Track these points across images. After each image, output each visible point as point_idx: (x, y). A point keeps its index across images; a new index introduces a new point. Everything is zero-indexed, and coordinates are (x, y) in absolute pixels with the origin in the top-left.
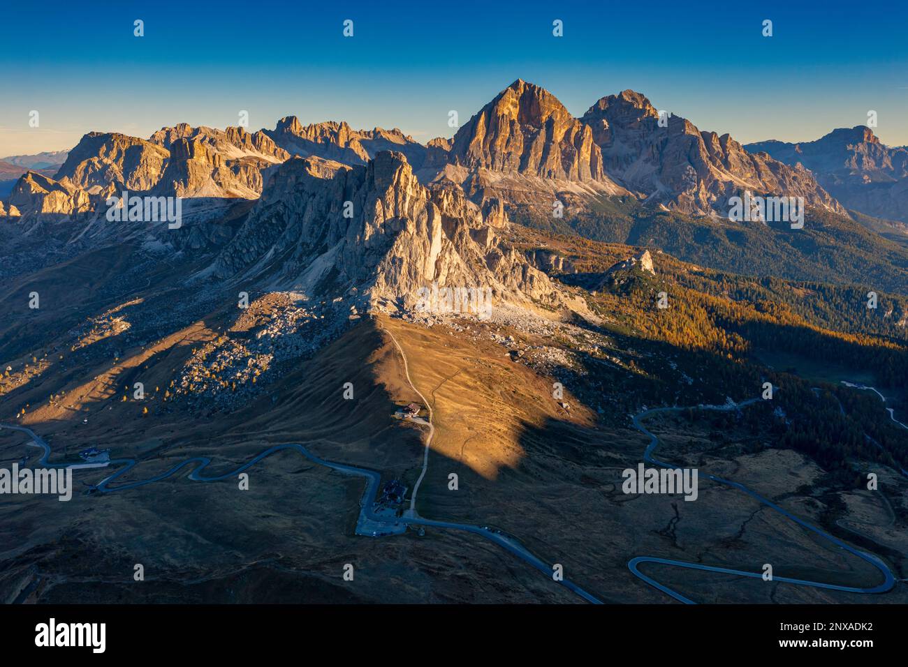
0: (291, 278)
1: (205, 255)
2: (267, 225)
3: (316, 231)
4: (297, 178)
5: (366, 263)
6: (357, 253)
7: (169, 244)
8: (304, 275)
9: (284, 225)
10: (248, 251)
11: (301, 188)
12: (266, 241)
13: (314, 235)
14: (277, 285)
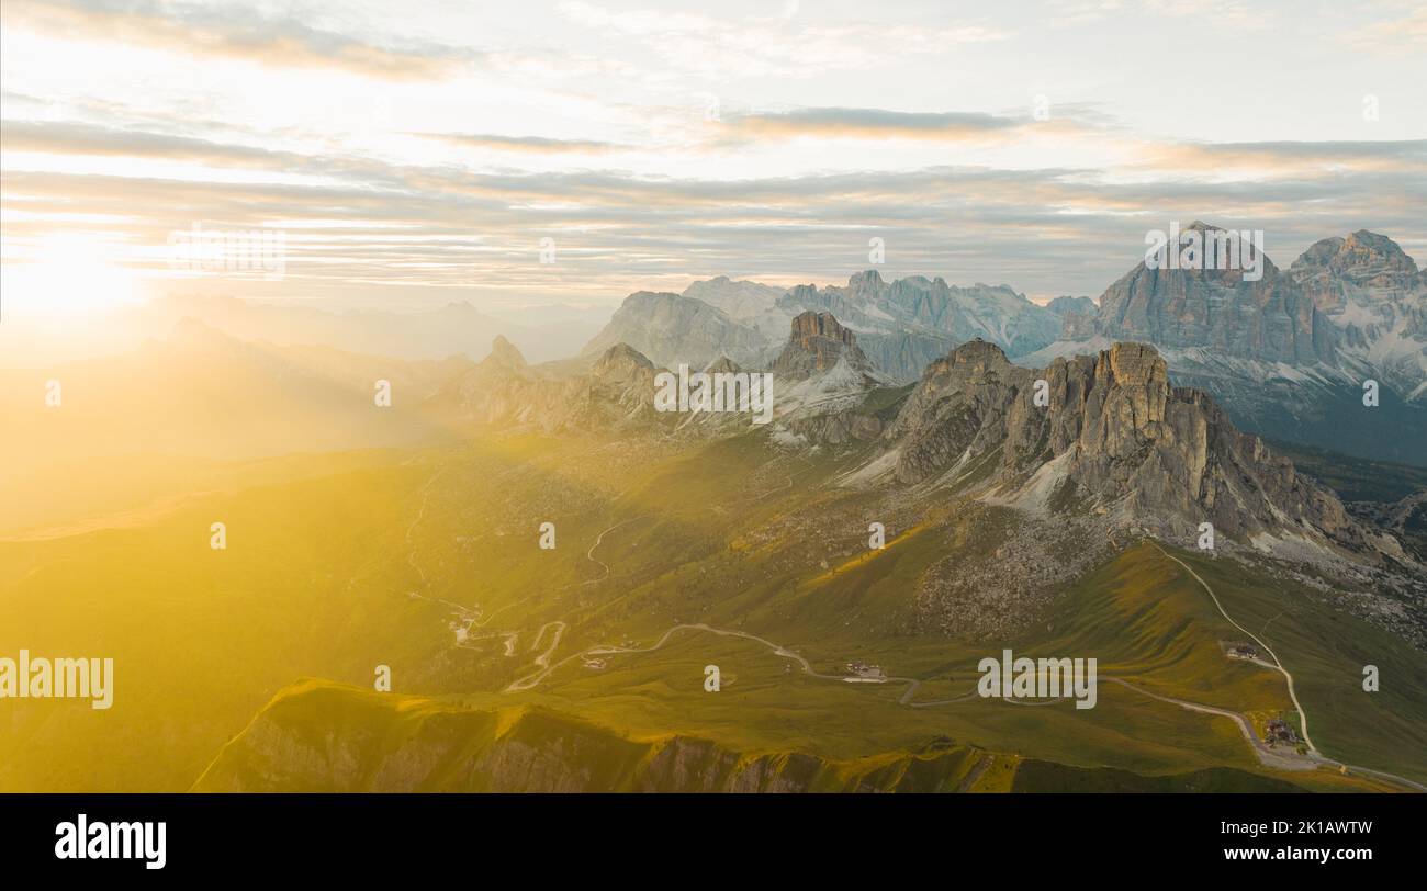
0: (1013, 488)
1: (847, 453)
2: (958, 422)
3: (1033, 433)
4: (986, 367)
5: (1112, 475)
6: (1101, 463)
7: (802, 436)
8: (1030, 485)
9: (978, 423)
10: (938, 452)
11: (994, 379)
12: (959, 441)
13: (1031, 438)
14: (995, 496)
